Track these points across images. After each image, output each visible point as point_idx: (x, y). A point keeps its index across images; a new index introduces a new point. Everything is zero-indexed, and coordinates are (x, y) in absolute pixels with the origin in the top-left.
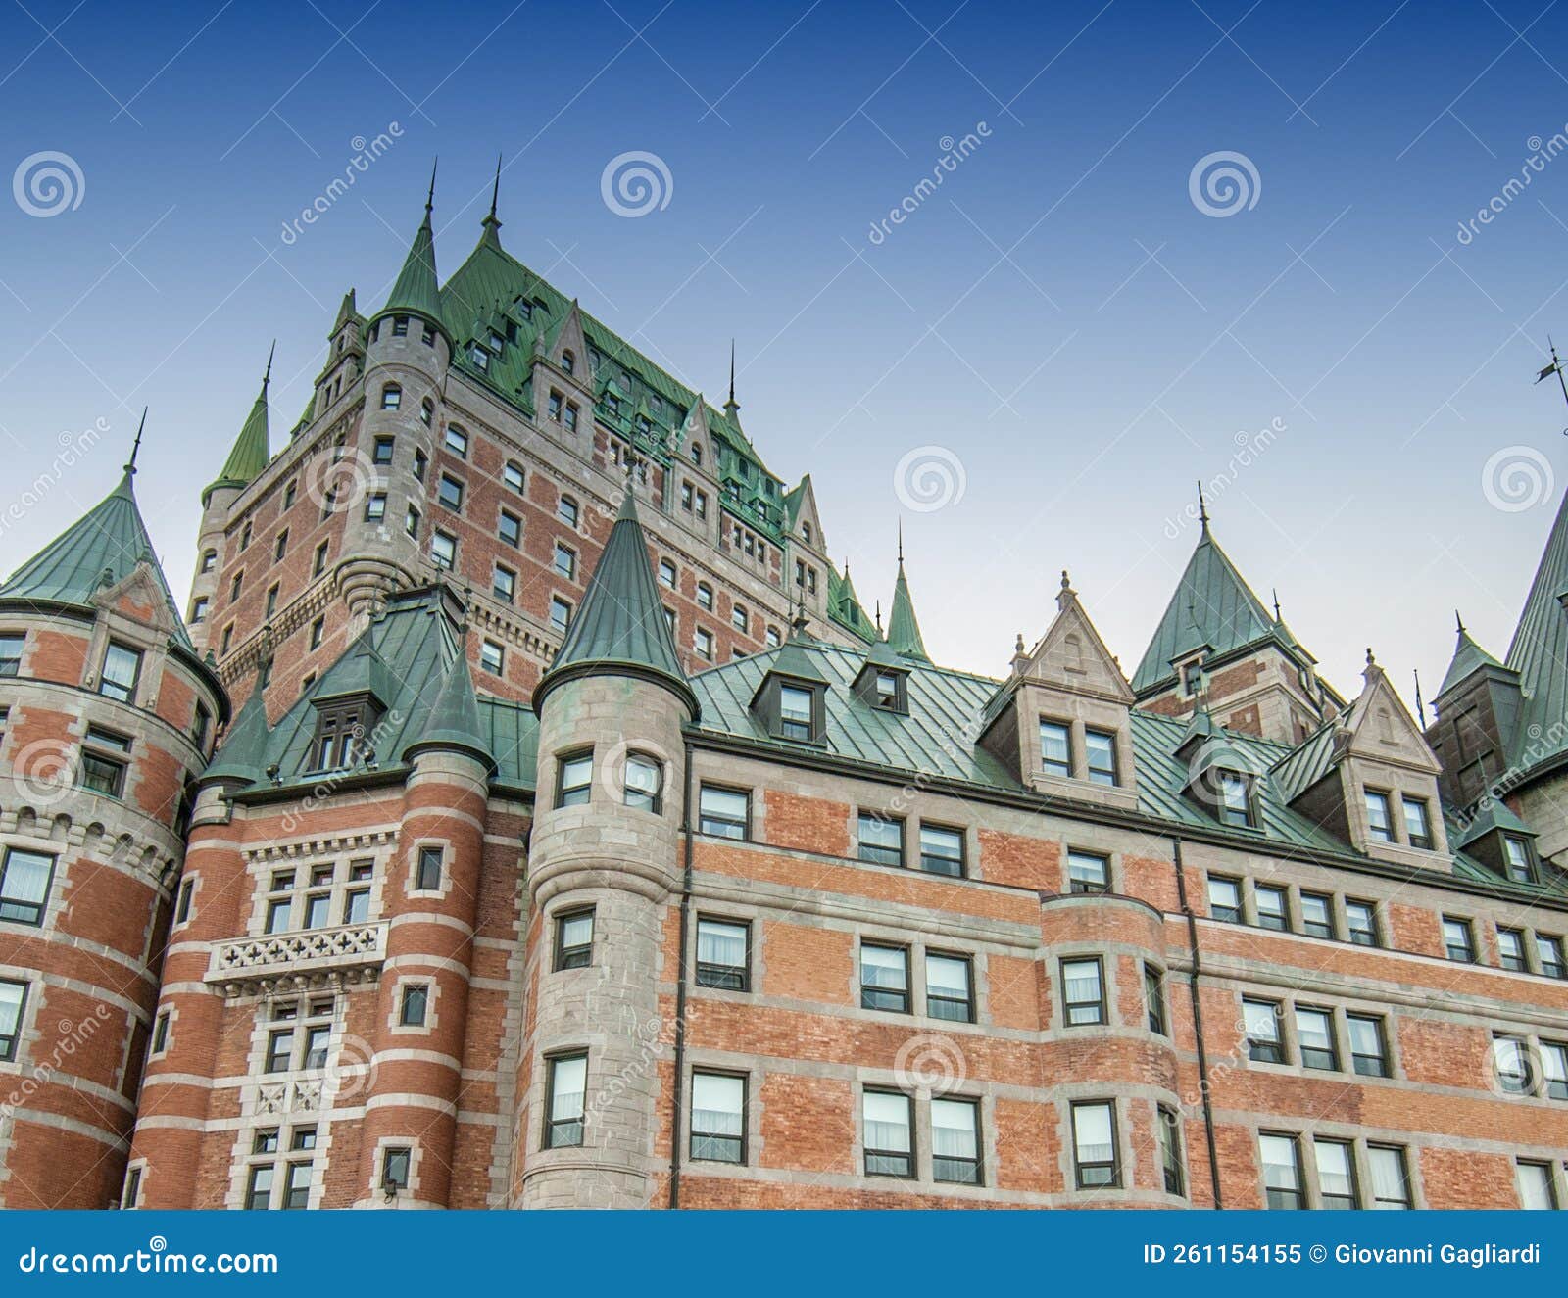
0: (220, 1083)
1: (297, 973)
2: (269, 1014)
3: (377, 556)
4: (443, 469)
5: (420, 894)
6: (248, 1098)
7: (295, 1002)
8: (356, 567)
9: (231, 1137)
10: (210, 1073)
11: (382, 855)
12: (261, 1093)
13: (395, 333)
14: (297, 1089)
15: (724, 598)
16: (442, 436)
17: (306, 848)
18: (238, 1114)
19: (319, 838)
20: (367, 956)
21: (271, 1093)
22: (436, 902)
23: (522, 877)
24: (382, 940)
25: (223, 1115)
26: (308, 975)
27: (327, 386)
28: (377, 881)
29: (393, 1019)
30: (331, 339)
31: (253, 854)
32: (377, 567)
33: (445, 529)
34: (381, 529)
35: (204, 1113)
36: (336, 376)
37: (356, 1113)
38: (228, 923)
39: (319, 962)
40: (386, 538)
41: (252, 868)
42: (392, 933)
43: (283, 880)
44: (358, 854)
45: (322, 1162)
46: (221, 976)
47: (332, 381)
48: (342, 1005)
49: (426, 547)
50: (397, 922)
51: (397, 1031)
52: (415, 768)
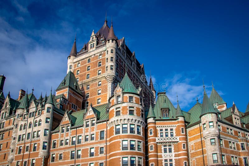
0: (159, 154)
1: (167, 142)
2: (163, 146)
4: (117, 62)
5: (182, 134)
6: (163, 156)
7: (167, 145)
8: (111, 76)
9: (162, 160)
10: (157, 153)
11: (174, 128)
13: (112, 42)
14: (169, 155)
17: (164, 127)
18: (162, 158)
19: (166, 125)
20: (176, 140)
21: (166, 155)
22: (184, 135)
24: (178, 139)
25: (160, 158)
28: (174, 131)
29: (183, 148)
31: (157, 127)
32: (113, 76)
33: (117, 71)
35: (158, 157)
37: (178, 158)
38: (156, 135)
39: (170, 141)
40: (114, 72)
41: (157, 128)
42: (180, 138)
43: (161, 130)
44: (171, 128)
45: (174, 163)
46: (158, 142)
47: (92, 44)
48: (173, 146)
50: (180, 137)
51: (183, 149)
52: (179, 119)
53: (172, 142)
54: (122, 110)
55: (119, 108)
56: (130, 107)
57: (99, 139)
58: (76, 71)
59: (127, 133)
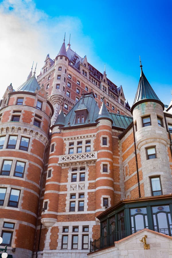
0: (62, 184)
1: (78, 162)
2: (71, 170)
3: (59, 94)
4: (68, 81)
5: (104, 146)
6: (68, 187)
7: (77, 168)
8: (55, 96)
9: (65, 195)
10: (60, 182)
11: (92, 139)
12: (71, 186)
13: (60, 59)
14: (79, 185)
15: (111, 104)
16: (68, 76)
17: (76, 138)
18: (66, 190)
19: (79, 136)
20: (93, 158)
21: (73, 186)
22: (107, 148)
23: (119, 144)
24: (96, 155)
25: (63, 190)
26: (79, 162)
27: (44, 69)
28: (92, 144)
29: (101, 171)
30: (45, 61)
31: (65, 139)
32: (59, 96)
33: (68, 91)
34: (59, 90)
35: (59, 190)
36: (46, 67)
37: (93, 190)
38: (61, 152)
39: (82, 159)
40: (60, 91)
41: (65, 142)
42: (98, 154)
43: (71, 144)
44: (87, 139)
45: (86, 201)
46: (61, 162)
47: (45, 68)
48: (87, 169)
49: (65, 93)
50: (99, 152)
51: (103, 173)
52: (99, 122)
53: (85, 161)
54: (3, 116)
56: (14, 111)
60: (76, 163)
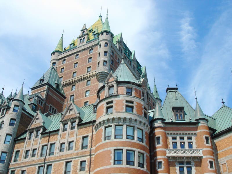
2: (178, 163)
5: (207, 145)
7: (183, 161)
10: (169, 173)
16: (111, 52)
17: (179, 134)
19: (181, 132)
20: (198, 155)
22: (210, 146)
28: (194, 141)
30: (81, 31)
31: (168, 133)
32: (106, 74)
40: (108, 69)
42: (203, 151)
43: (174, 138)
44: (189, 136)
46: (169, 155)
48: (193, 163)
51: (210, 169)
53: (192, 157)
54: (116, 104)
55: (112, 102)
56: (127, 101)
57: (80, 149)
58: (61, 69)
59: (122, 138)
60: (183, 158)
